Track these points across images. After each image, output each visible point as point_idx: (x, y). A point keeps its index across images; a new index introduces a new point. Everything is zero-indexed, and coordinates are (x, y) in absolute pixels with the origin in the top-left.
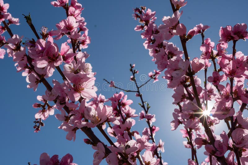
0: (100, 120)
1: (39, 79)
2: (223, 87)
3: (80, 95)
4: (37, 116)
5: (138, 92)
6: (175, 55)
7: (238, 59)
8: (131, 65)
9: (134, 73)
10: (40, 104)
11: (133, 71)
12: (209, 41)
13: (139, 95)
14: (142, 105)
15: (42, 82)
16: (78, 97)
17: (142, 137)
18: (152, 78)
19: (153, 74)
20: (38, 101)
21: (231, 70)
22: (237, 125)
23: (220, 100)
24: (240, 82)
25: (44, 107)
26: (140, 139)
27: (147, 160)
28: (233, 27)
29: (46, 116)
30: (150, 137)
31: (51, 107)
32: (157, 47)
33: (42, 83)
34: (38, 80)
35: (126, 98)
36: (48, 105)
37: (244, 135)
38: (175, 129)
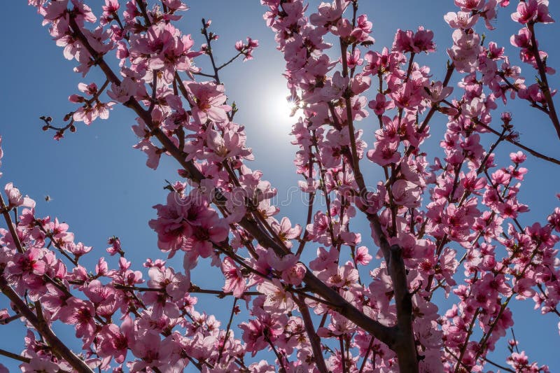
2: (388, 120)
4: (78, 117)
7: (414, 82)
8: (203, 21)
9: (210, 38)
10: (82, 98)
11: (208, 35)
12: (366, 19)
18: (242, 53)
19: (244, 45)
20: (79, 91)
21: (402, 96)
22: (400, 174)
23: (383, 138)
24: (411, 115)
25: (89, 103)
26: (251, 175)
28: (415, 33)
29: (93, 119)
31: (103, 105)
33: (98, 65)
36: (98, 102)
37: (406, 189)
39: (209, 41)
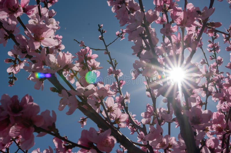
0: (60, 67)
1: (8, 35)
3: (40, 44)
4: (9, 70)
5: (107, 50)
6: (135, 11)
7: (189, 10)
8: (99, 25)
9: (102, 32)
10: (11, 59)
13: (108, 53)
14: (110, 61)
15: (10, 38)
16: (38, 45)
17: (105, 86)
18: (119, 37)
19: (120, 33)
20: (9, 56)
21: (182, 20)
24: (190, 32)
25: (15, 62)
26: (103, 88)
27: (109, 105)
29: (17, 70)
30: (118, 90)
31: (22, 62)
32: (119, 4)
34: (6, 35)
35: (91, 53)
36: (19, 60)
38: (135, 78)
39: (102, 34)
